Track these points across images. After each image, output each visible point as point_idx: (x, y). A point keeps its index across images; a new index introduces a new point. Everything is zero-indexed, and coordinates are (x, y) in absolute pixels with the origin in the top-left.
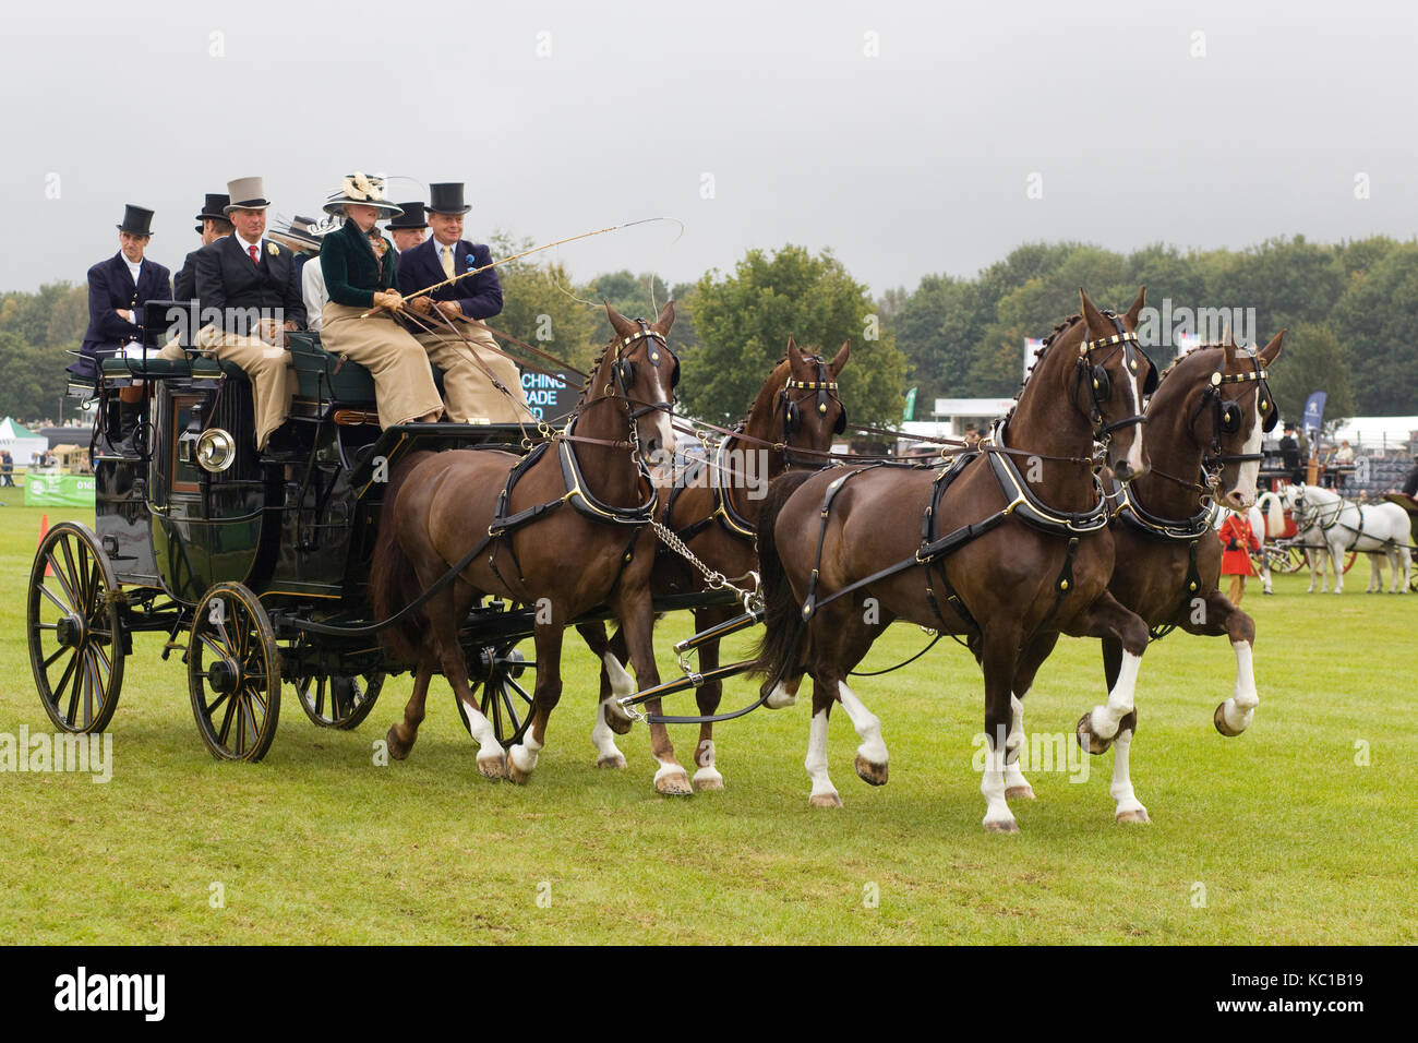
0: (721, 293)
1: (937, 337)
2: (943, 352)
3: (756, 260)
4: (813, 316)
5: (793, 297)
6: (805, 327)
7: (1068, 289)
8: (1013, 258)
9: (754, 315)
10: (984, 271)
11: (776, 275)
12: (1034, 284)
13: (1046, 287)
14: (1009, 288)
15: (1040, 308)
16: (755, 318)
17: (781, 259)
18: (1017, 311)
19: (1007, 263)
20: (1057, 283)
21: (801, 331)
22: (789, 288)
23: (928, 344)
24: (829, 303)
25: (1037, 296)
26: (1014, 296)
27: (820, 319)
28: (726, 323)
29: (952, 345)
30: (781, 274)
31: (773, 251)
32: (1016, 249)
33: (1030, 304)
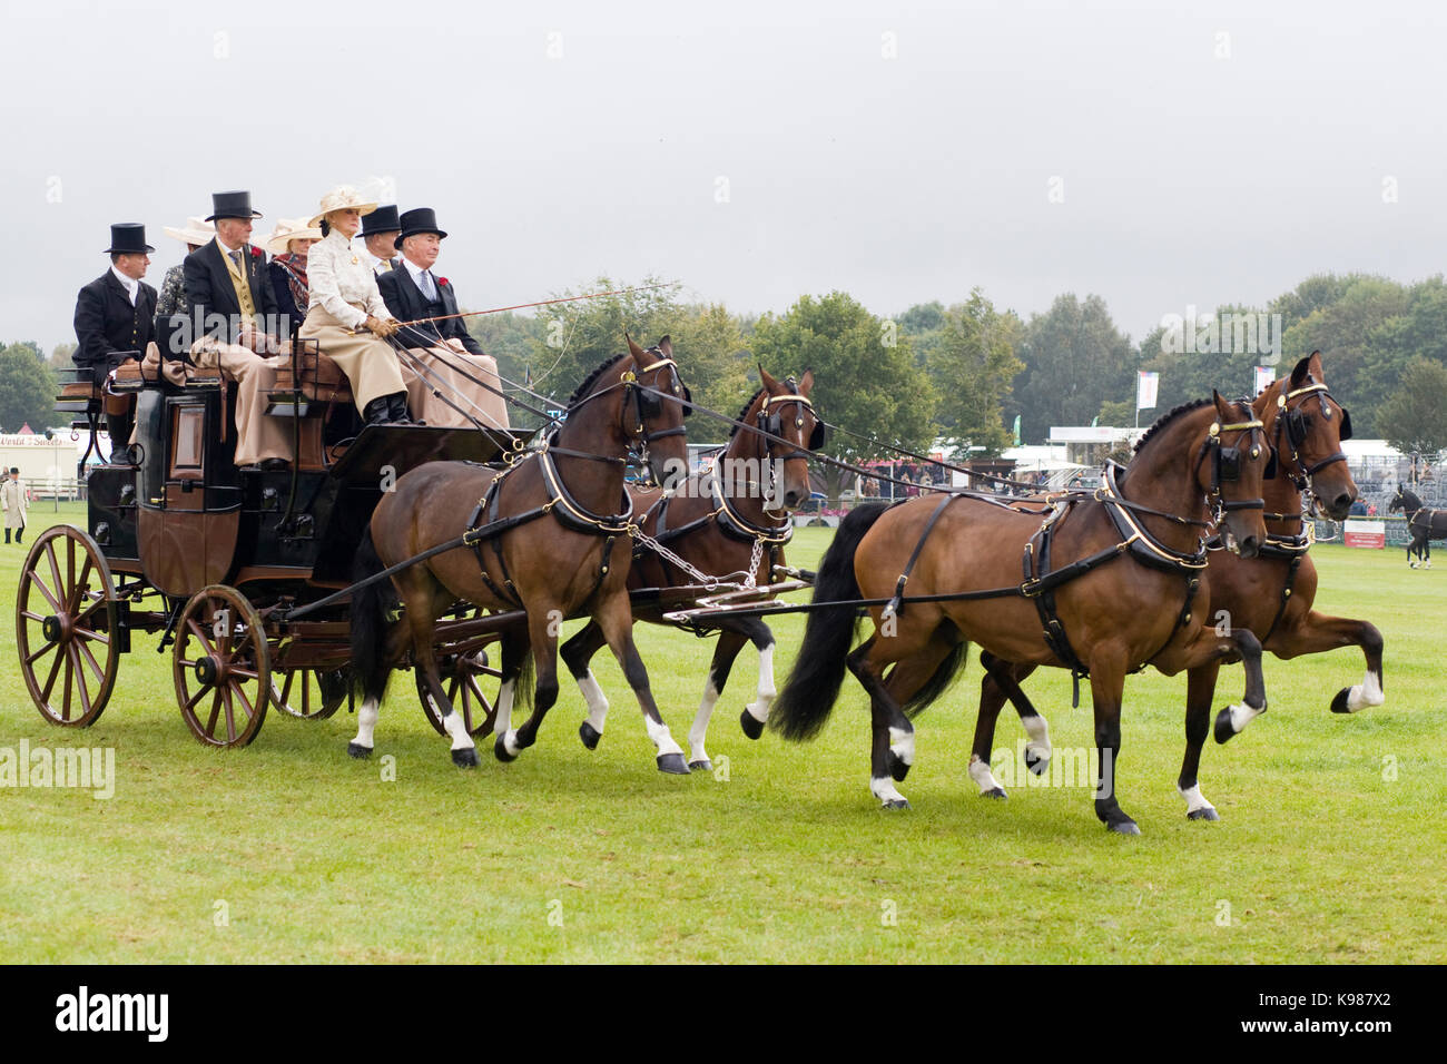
0: (773, 332)
1: (1226, 367)
2: (1231, 382)
3: (806, 302)
4: (847, 353)
5: (832, 336)
6: (839, 363)
7: (1347, 320)
8: (1301, 289)
9: (795, 352)
10: (1273, 303)
11: (820, 317)
12: (1317, 316)
13: (1327, 318)
14: (1295, 319)
15: (1321, 339)
16: (796, 355)
17: (825, 303)
18: (1299, 341)
19: (1295, 294)
20: (1337, 313)
21: (836, 366)
22: (830, 329)
23: (1217, 374)
24: (861, 343)
25: (1318, 327)
26: (1299, 327)
27: (855, 357)
28: (772, 360)
29: (1239, 374)
30: (823, 316)
31: (820, 297)
32: (1305, 280)
33: (1312, 335)
